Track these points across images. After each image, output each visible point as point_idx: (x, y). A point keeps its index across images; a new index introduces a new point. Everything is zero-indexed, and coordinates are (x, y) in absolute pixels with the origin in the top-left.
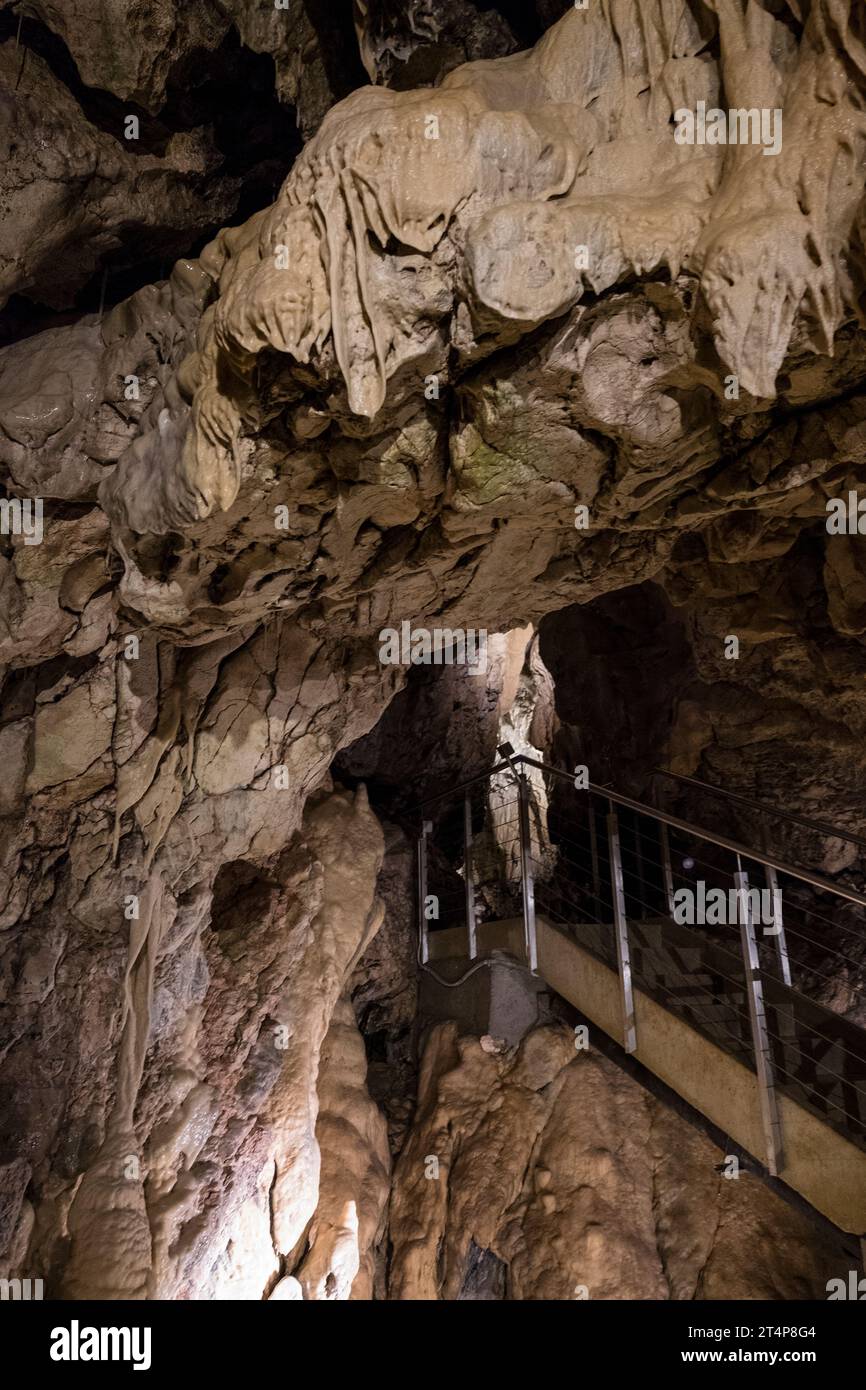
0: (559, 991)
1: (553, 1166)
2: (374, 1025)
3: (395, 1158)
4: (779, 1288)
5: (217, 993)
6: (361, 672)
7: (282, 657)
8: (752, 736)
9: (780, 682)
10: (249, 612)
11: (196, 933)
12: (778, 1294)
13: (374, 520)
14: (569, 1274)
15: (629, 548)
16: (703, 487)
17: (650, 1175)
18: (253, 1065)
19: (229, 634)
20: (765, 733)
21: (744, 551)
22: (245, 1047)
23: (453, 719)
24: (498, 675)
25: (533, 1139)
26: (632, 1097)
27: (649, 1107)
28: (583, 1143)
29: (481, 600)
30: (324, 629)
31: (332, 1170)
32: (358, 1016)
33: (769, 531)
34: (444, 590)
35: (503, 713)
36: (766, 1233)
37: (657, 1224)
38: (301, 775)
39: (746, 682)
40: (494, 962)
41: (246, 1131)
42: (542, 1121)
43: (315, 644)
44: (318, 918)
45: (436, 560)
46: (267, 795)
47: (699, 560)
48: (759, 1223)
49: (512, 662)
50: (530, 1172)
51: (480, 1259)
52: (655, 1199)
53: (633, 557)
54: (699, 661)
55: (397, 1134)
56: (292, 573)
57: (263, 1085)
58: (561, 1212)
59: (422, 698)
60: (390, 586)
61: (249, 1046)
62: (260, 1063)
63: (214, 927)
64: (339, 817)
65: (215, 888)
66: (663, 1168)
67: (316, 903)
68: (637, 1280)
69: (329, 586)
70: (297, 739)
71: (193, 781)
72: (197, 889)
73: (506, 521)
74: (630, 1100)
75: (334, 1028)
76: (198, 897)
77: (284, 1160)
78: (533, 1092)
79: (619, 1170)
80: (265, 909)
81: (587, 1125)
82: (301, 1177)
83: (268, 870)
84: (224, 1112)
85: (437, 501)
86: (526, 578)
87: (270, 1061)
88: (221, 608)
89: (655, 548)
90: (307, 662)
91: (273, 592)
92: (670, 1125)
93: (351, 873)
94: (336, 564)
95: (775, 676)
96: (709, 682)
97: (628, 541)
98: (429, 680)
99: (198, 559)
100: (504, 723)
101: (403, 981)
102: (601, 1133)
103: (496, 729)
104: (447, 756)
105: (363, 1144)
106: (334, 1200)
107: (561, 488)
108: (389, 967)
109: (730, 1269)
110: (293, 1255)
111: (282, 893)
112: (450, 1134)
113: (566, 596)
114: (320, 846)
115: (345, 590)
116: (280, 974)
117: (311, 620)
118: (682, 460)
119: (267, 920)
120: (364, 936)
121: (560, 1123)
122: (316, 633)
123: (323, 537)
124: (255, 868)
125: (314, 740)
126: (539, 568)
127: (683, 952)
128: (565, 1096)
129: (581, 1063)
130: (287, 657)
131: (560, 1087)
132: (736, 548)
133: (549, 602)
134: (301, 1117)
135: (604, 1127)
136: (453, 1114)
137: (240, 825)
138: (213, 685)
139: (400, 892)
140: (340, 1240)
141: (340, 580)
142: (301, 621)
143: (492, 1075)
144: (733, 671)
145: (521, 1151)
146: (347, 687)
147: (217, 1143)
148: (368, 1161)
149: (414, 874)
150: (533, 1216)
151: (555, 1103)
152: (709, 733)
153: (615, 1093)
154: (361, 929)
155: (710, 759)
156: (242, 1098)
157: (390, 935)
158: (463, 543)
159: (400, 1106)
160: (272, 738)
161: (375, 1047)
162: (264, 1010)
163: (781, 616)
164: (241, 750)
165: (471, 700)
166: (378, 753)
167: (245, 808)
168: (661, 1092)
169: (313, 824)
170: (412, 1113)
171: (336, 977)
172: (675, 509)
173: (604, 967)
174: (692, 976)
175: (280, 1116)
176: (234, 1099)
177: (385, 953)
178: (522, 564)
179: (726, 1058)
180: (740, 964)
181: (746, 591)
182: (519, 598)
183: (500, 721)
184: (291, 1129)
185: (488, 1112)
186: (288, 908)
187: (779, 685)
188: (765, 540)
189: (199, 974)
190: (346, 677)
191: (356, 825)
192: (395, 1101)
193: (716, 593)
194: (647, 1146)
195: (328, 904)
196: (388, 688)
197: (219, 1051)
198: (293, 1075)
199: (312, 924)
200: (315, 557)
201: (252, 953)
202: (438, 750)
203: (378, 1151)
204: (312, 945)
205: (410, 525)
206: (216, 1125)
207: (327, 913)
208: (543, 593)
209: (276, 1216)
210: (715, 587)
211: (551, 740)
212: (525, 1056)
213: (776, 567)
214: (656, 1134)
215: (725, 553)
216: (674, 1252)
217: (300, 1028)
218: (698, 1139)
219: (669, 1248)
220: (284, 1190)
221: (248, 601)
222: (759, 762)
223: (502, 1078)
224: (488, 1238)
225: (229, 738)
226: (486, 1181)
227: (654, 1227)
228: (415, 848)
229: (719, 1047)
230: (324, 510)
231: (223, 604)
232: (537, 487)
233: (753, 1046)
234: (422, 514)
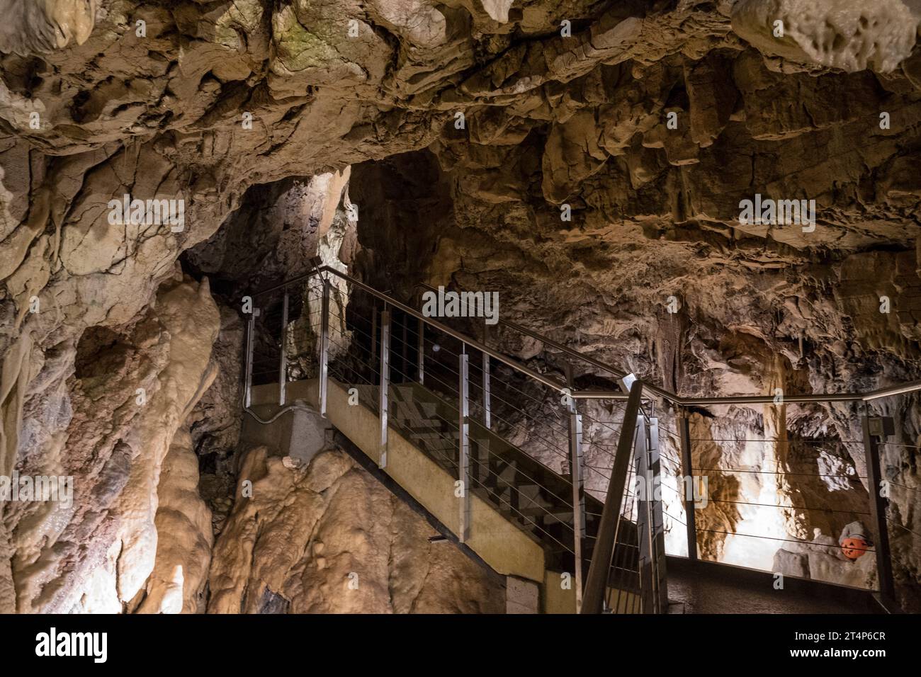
0: (340, 429)
1: (325, 540)
2: (207, 449)
3: (216, 537)
4: (460, 608)
5: (79, 423)
6: (203, 192)
7: (138, 174)
8: (485, 267)
9: (507, 232)
10: (107, 133)
11: (61, 379)
12: (459, 611)
13: (215, 73)
14: (330, 606)
15: (412, 123)
16: (460, 83)
17: (388, 544)
18: (107, 474)
19: (91, 149)
20: (494, 264)
21: (494, 137)
22: (100, 462)
23: (282, 236)
24: (319, 207)
25: (314, 524)
26: (383, 496)
27: (393, 502)
28: (347, 525)
29: (300, 148)
30: (175, 155)
31: (168, 545)
32: (194, 442)
33: (511, 126)
34: (272, 137)
35: (321, 236)
36: (457, 577)
37: (390, 573)
38: (151, 266)
39: (486, 229)
40: (296, 407)
41: (98, 520)
42: (321, 512)
43: (167, 166)
44: (164, 373)
45: (264, 112)
46: (122, 278)
47: (464, 140)
48: (453, 571)
49: (331, 199)
50: (310, 544)
51: (271, 599)
52: (390, 559)
53: (414, 131)
54: (457, 211)
55: (218, 522)
56: (143, 106)
57: (113, 488)
58: (329, 569)
59: (260, 219)
60: (230, 128)
61: (103, 461)
62: (112, 473)
63: (78, 375)
64: (185, 300)
65: (80, 347)
66: (398, 540)
67: (163, 362)
68: (374, 607)
69: (174, 120)
70: (149, 238)
71: (59, 263)
72: (62, 346)
73: (317, 89)
74: (381, 498)
75: (174, 451)
76: (64, 352)
77: (129, 539)
78: (316, 493)
79: (369, 542)
80: (122, 363)
81: (350, 515)
82: (141, 550)
83: (126, 335)
84: (81, 507)
85: (264, 65)
86: (334, 136)
87: (121, 472)
88: (82, 126)
89: (430, 126)
90: (160, 180)
91: (128, 119)
92: (405, 513)
93: (192, 341)
94: (181, 104)
95: (506, 227)
96: (462, 227)
97: (412, 118)
98: (265, 206)
99: (61, 83)
100: (323, 244)
101: (230, 420)
102: (360, 519)
103: (315, 246)
104: (277, 262)
105: (193, 528)
106: (168, 565)
107: (357, 69)
108: (221, 409)
109: (432, 598)
110: (134, 602)
111: (135, 353)
112: (256, 521)
113: (365, 153)
114: (170, 320)
115: (190, 126)
116: (131, 411)
117: (164, 147)
118: (446, 62)
119: (123, 371)
120: (200, 386)
121: (333, 513)
122: (168, 158)
123: (169, 80)
124: (114, 333)
125: (163, 240)
126: (345, 130)
127: (424, 405)
128: (338, 496)
129: (351, 475)
130: (143, 173)
131: (335, 490)
132: (487, 134)
133: (353, 156)
134: (144, 510)
135: (362, 515)
136: (259, 508)
137: (98, 299)
138: (78, 189)
139: (232, 357)
140: (169, 591)
141: (185, 116)
142: (157, 147)
143: (289, 482)
144: (479, 221)
145: (305, 531)
146: (192, 202)
147: (74, 529)
148: (196, 539)
149: (244, 344)
150: (309, 571)
151: (331, 501)
152: (458, 261)
153: (371, 494)
154: (198, 381)
155: (457, 279)
156: (97, 497)
157: (223, 387)
158: (285, 101)
159: (223, 503)
160: (128, 235)
161: (207, 463)
162: (117, 436)
163: (512, 186)
164: (101, 243)
165: (298, 223)
166: (223, 256)
167: (103, 287)
168: (400, 493)
169: (165, 304)
170: (231, 508)
171: (176, 414)
172: (439, 97)
173: (370, 413)
174: (428, 421)
175: (127, 510)
176: (90, 498)
177: (218, 400)
178: (333, 125)
179: (441, 471)
180: (457, 413)
181: (492, 166)
182: (330, 150)
183: (320, 241)
184: (135, 518)
185: (285, 507)
186: (140, 365)
187: (506, 233)
188: (508, 131)
189: (63, 409)
190: (192, 194)
191: (199, 307)
192: (219, 500)
193: (472, 165)
194: (389, 527)
195: (172, 362)
196: (225, 207)
197: (79, 465)
198: (139, 482)
199: (159, 377)
200: (163, 96)
201: (109, 395)
202: (270, 258)
203: (204, 533)
204: (159, 391)
205: (244, 81)
206: (74, 516)
207: (172, 369)
208: (349, 149)
209: (122, 576)
210: (472, 160)
211: (354, 258)
212: (313, 470)
213: (514, 151)
214: (396, 519)
215: (480, 137)
216: (398, 590)
217: (146, 449)
218: (422, 522)
219: (396, 588)
220: (127, 560)
221: (105, 124)
222: (489, 284)
223: (296, 484)
224: (277, 587)
225: (91, 232)
226: (279, 550)
227: (388, 575)
228: (246, 327)
229: (438, 465)
230: (171, 58)
231: (84, 123)
232: (337, 64)
233: (458, 465)
234: (253, 74)
